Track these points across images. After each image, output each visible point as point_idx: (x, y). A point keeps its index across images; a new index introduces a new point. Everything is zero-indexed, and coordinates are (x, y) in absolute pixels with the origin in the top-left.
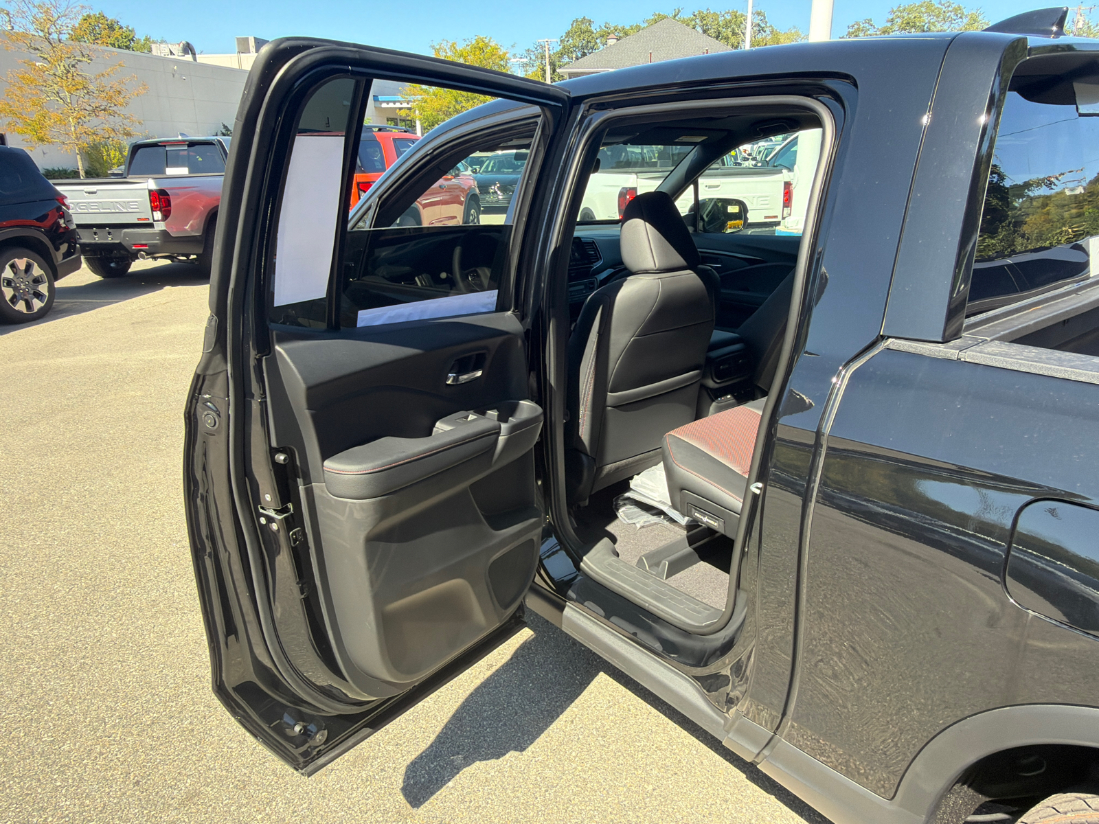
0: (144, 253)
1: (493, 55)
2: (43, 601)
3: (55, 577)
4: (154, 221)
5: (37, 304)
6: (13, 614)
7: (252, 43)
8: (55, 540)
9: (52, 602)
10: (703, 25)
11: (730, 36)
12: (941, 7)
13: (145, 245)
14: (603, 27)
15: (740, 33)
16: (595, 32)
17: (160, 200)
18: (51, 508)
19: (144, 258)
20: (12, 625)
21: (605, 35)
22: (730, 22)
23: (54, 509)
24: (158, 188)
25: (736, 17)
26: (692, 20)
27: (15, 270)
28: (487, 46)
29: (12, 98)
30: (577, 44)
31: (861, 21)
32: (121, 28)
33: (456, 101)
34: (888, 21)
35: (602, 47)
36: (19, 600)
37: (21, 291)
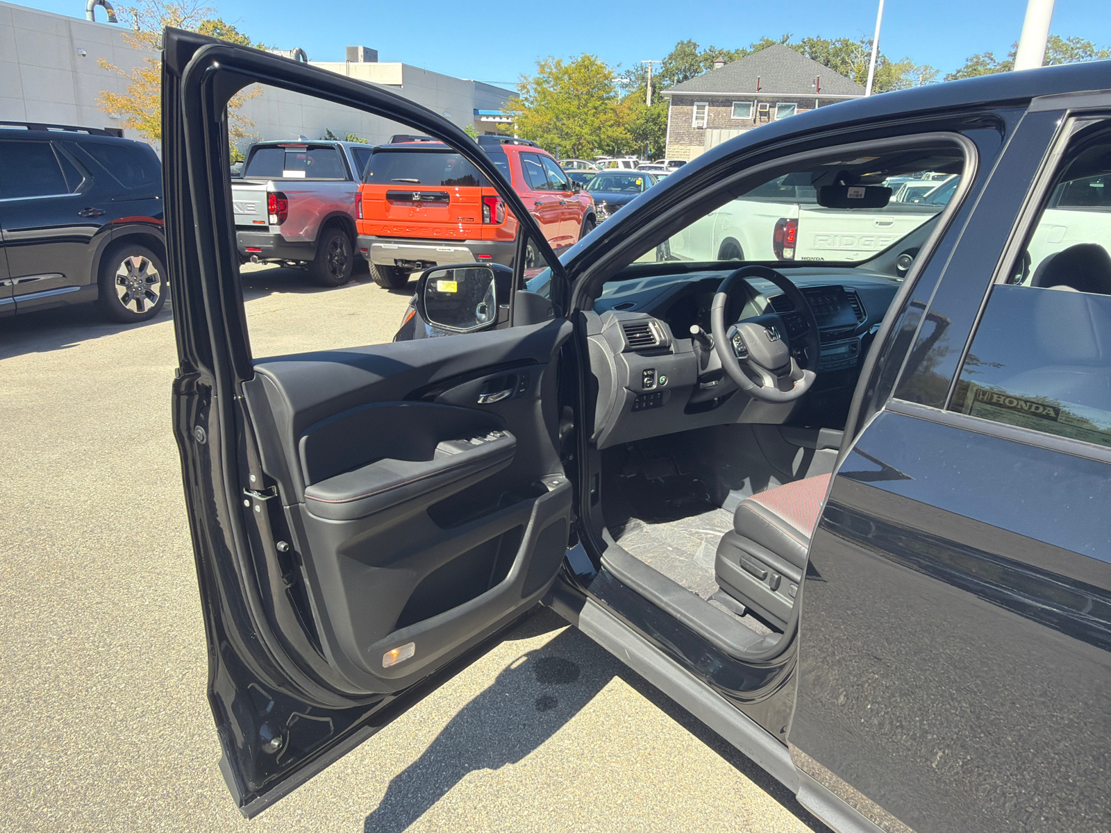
0: (256, 257)
1: (598, 74)
2: (152, 690)
3: (165, 654)
4: (270, 224)
5: (148, 304)
6: (117, 705)
7: (361, 52)
8: (165, 600)
9: (162, 692)
10: (812, 52)
11: (839, 64)
12: (1069, 43)
13: (258, 249)
14: (708, 51)
15: (850, 62)
16: (699, 55)
17: (278, 202)
18: (161, 555)
19: (255, 262)
20: (115, 723)
21: (710, 59)
22: (841, 50)
23: (165, 557)
24: (276, 191)
25: (847, 46)
26: (801, 47)
27: (129, 267)
28: (593, 64)
29: (134, 95)
30: (680, 67)
31: (981, 54)
32: (237, 34)
33: (557, 118)
34: (1009, 55)
35: (705, 70)
36: (123, 685)
37: (134, 290)
